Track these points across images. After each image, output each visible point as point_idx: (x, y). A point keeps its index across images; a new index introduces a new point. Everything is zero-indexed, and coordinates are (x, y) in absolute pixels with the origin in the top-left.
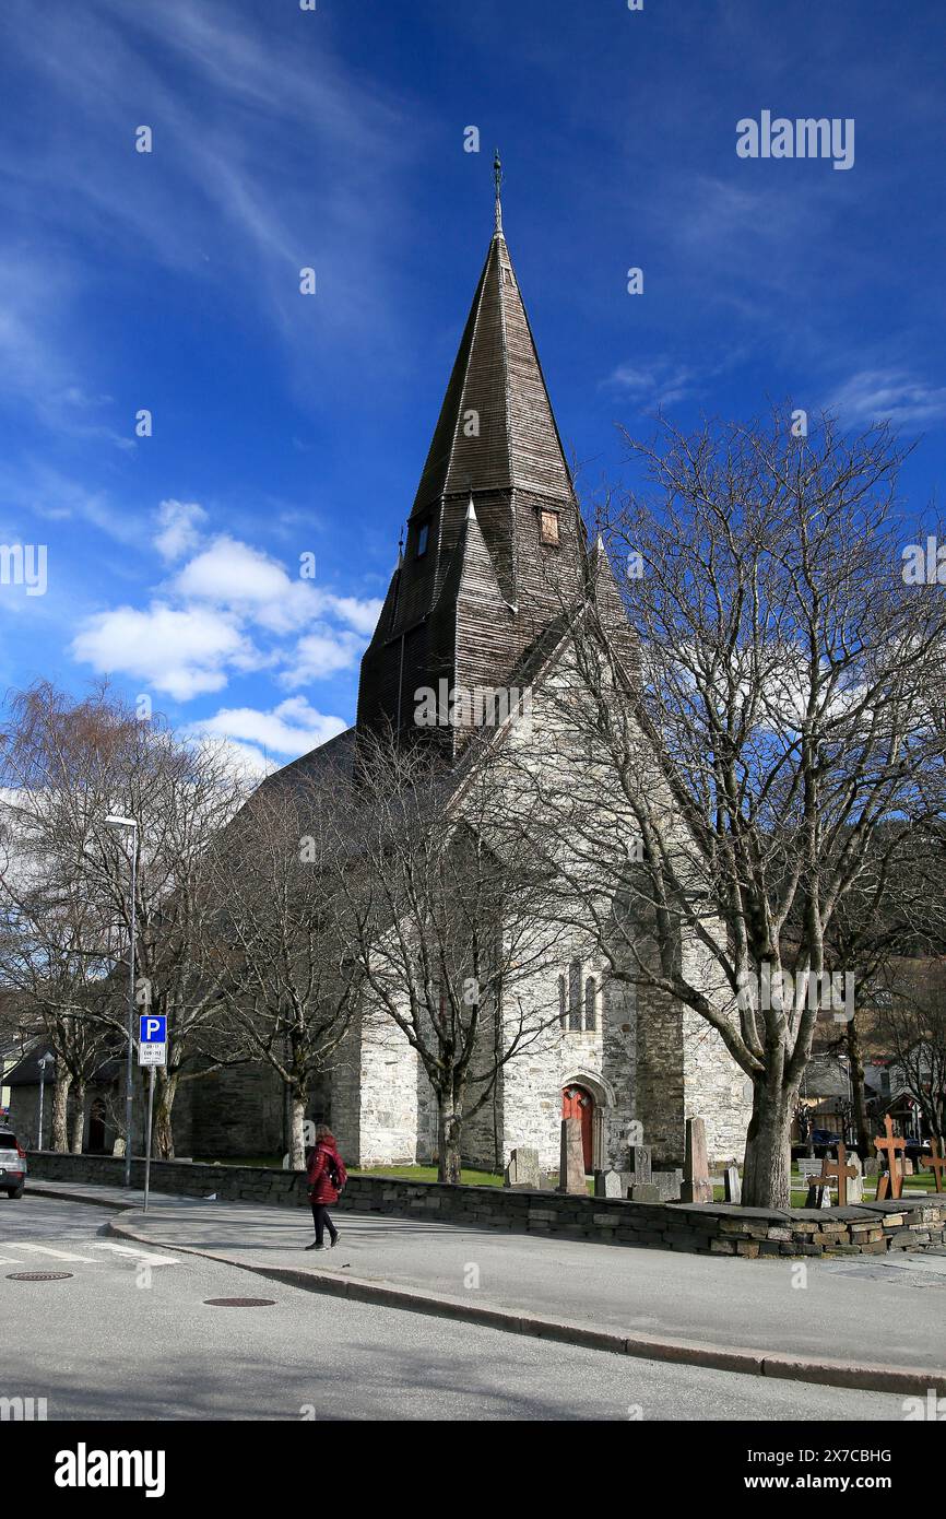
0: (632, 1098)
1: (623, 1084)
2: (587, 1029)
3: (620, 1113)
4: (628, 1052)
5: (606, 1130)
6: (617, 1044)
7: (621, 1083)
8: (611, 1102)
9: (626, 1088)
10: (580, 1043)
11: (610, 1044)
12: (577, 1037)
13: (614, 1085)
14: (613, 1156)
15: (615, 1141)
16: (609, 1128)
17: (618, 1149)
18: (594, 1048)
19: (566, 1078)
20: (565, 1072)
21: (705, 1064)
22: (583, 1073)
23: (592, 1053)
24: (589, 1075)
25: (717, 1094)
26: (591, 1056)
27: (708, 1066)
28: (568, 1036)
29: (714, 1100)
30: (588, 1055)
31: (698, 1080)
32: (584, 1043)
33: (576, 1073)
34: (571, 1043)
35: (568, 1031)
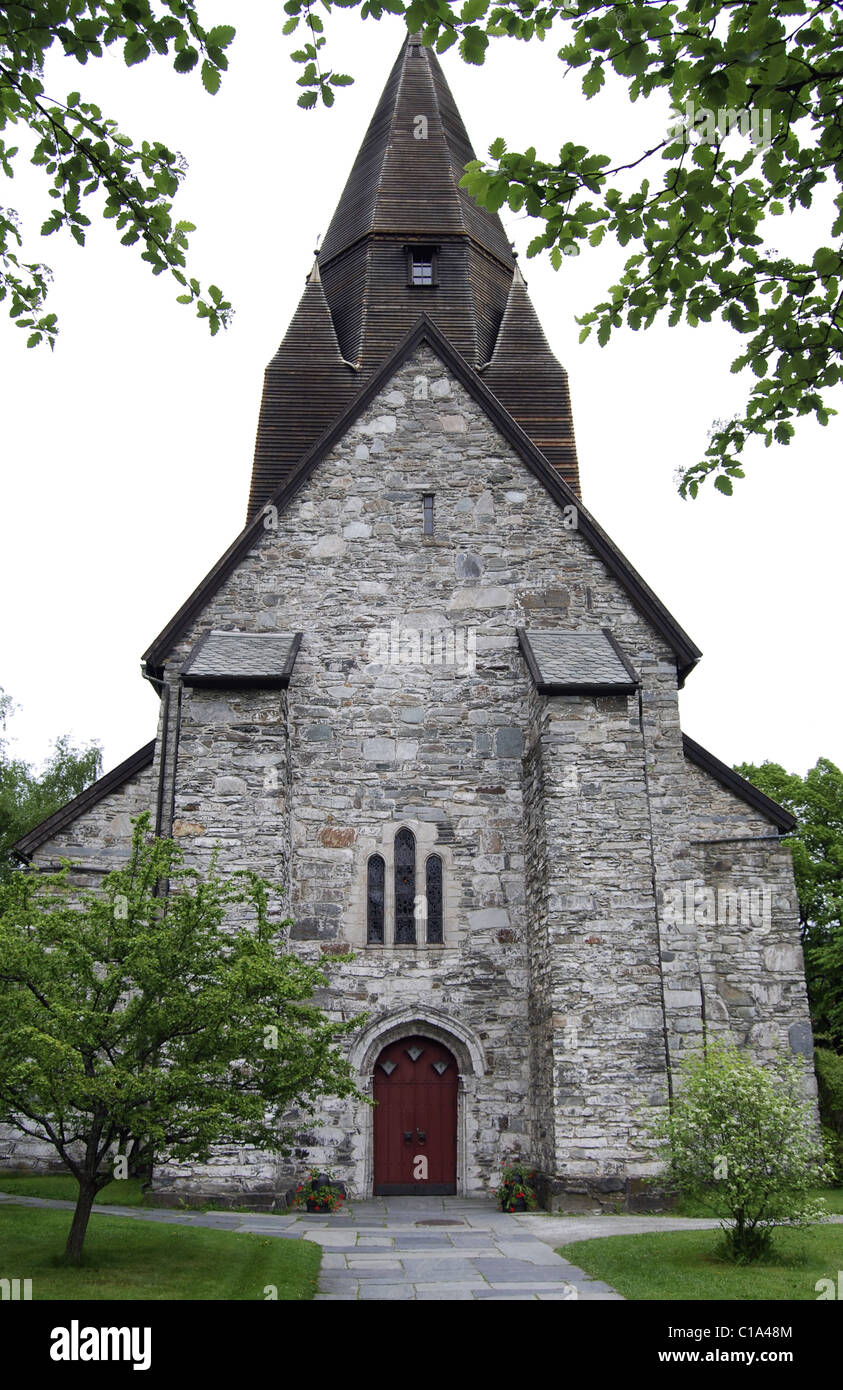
0: (521, 1058)
1: (501, 1033)
2: (430, 940)
3: (497, 1086)
4: (511, 978)
5: (469, 1115)
6: (488, 965)
7: (496, 1031)
8: (479, 1067)
9: (510, 1040)
10: (413, 965)
11: (474, 965)
12: (408, 955)
13: (483, 1036)
14: (485, 1162)
15: (489, 1135)
16: (476, 1111)
17: (496, 1151)
18: (441, 972)
19: (385, 1026)
20: (384, 1016)
21: (601, 989)
22: (421, 1016)
23: (438, 982)
24: (433, 1020)
25: (631, 1045)
26: (435, 986)
27: (609, 993)
28: (389, 954)
29: (623, 1057)
30: (429, 985)
31: (585, 1019)
32: (421, 964)
33: (408, 1017)
34: (396, 965)
35: (390, 946)
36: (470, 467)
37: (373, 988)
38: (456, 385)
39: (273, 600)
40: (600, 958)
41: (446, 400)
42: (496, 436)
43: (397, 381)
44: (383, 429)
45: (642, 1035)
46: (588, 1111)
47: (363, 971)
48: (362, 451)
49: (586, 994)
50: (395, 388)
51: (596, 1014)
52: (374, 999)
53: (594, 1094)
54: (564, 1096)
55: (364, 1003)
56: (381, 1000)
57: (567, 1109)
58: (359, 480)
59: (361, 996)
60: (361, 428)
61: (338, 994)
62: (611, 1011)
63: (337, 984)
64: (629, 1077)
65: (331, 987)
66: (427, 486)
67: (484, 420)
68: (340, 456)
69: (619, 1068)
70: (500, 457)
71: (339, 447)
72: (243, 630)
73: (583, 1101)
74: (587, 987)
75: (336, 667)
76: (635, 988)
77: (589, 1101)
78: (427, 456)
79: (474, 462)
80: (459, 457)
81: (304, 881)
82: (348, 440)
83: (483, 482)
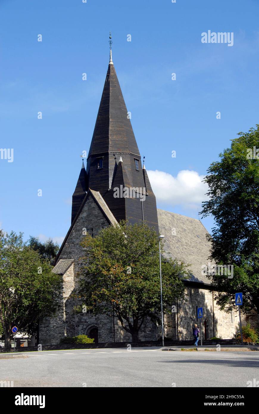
18: (96, 317)
19: (89, 327)
20: (88, 326)
21: (105, 320)
22: (94, 325)
23: (96, 319)
24: (96, 325)
25: (108, 329)
26: (96, 320)
27: (105, 321)
28: (89, 315)
29: (107, 331)
30: (95, 320)
31: (102, 325)
32: (94, 316)
33: (92, 325)
34: (90, 317)
35: (89, 313)
36: (98, 222)
37: (87, 321)
38: (95, 204)
39: (70, 253)
40: (104, 316)
41: (94, 208)
42: (102, 214)
43: (86, 204)
44: (84, 215)
45: (109, 327)
46: (102, 339)
47: (86, 318)
48: (81, 221)
49: (103, 322)
50: (86, 206)
51: (104, 324)
52: (87, 322)
53: (103, 337)
54: (99, 337)
55: (86, 323)
56: (88, 323)
57: (100, 339)
58: (81, 227)
59: (85, 322)
60: (81, 216)
61: (82, 322)
62: (105, 324)
63: (82, 320)
64: (107, 334)
65: (82, 321)
66: (92, 227)
67: (100, 211)
68: (78, 222)
69: (106, 333)
70: (103, 219)
71: (77, 220)
72: (66, 259)
73: (102, 338)
74: (103, 320)
75: (80, 264)
76: (109, 320)
77: (103, 338)
78: (91, 220)
79: (99, 221)
80: (96, 220)
81: (77, 303)
82: (79, 218)
83: (100, 224)
